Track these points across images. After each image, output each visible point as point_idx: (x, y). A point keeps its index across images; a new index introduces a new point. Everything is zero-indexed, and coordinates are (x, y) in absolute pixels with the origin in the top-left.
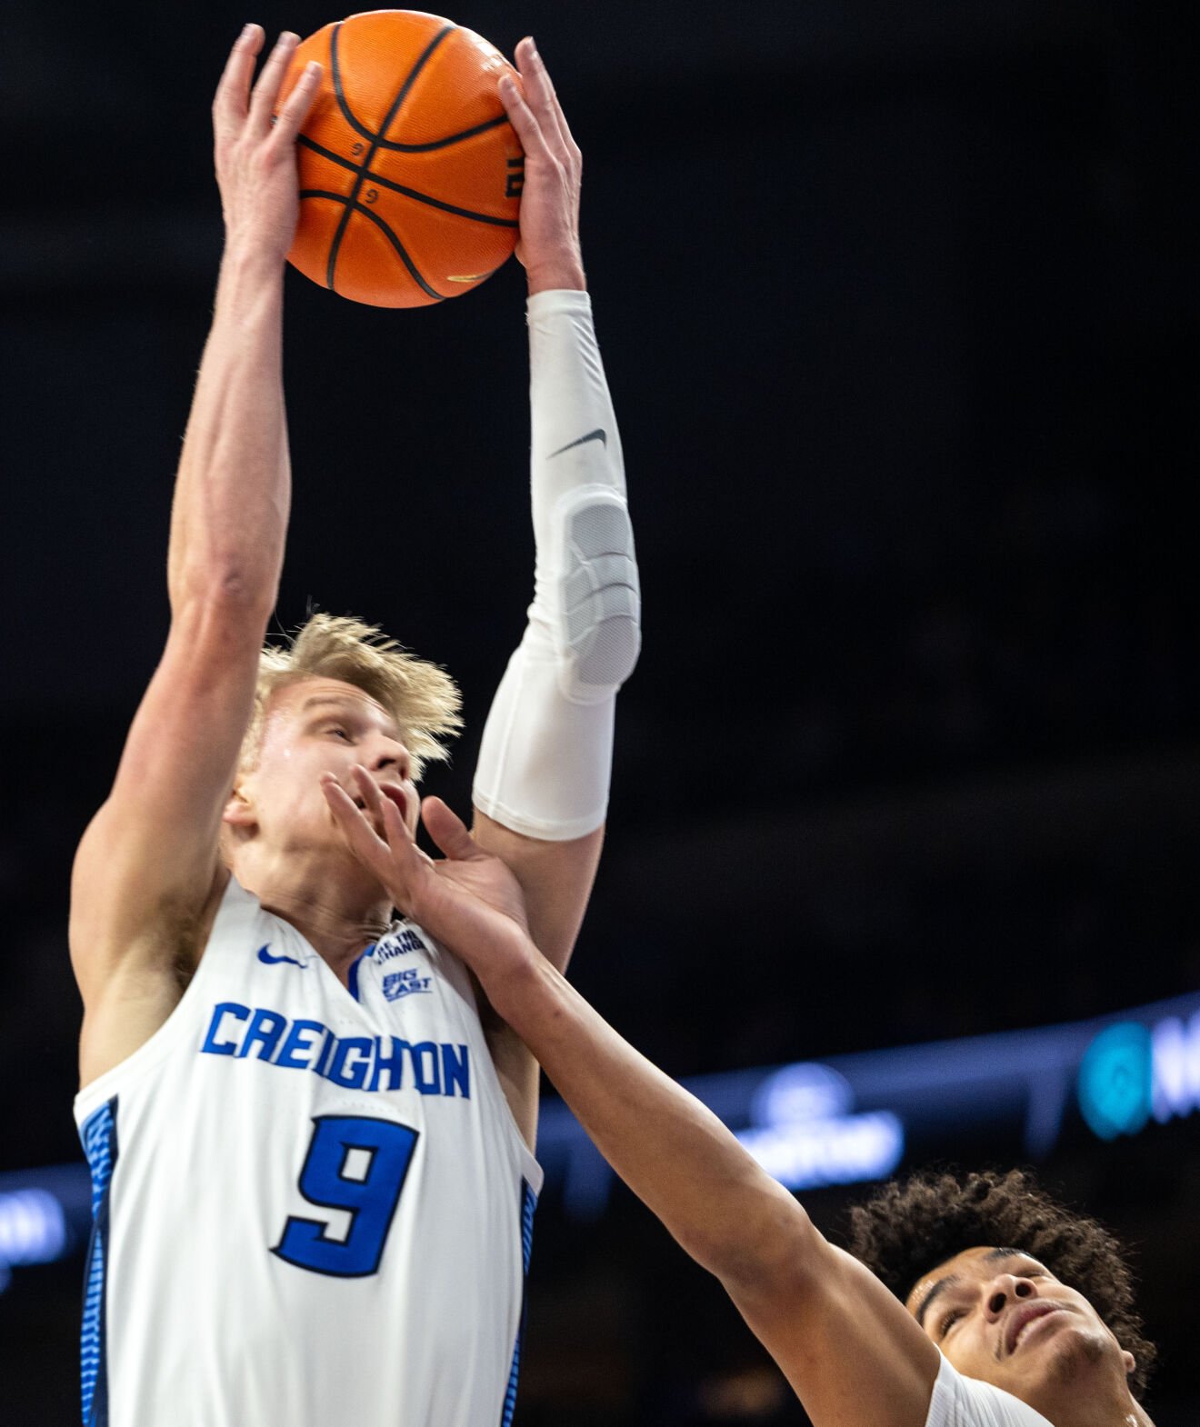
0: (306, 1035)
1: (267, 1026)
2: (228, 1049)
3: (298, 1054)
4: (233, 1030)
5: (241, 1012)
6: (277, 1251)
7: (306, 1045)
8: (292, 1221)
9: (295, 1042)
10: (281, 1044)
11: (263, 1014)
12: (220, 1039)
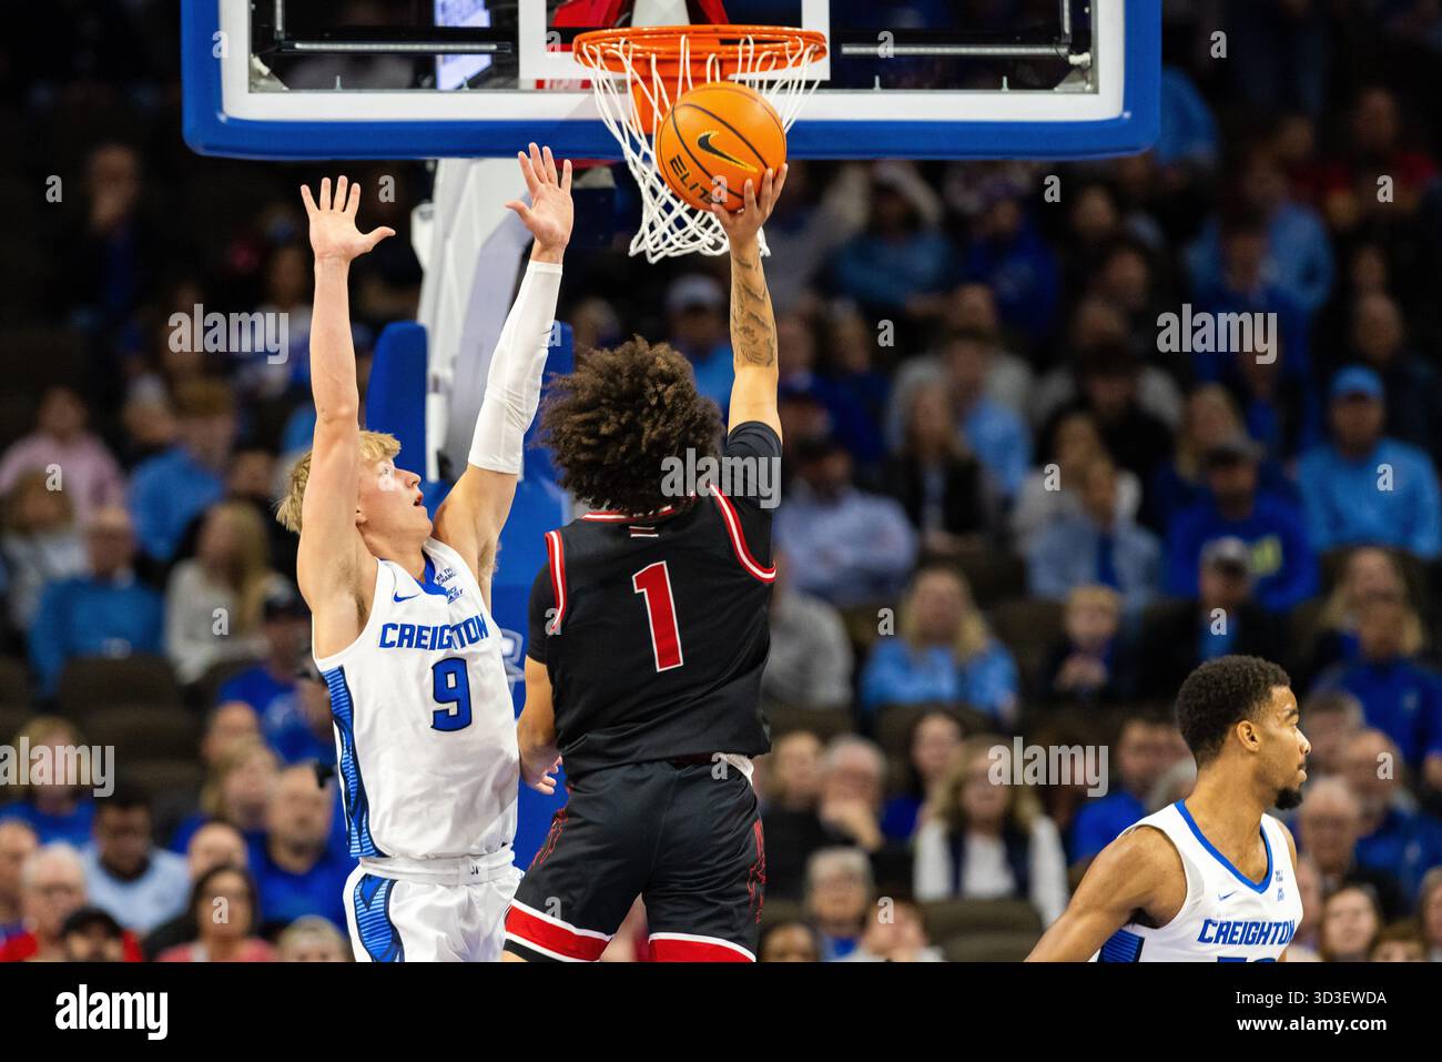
0: (425, 633)
1: (407, 632)
2: (392, 644)
3: (423, 642)
4: (393, 636)
5: (394, 627)
6: (432, 727)
7: (425, 638)
8: (435, 712)
9: (421, 637)
10: (415, 638)
11: (404, 627)
12: (388, 641)
